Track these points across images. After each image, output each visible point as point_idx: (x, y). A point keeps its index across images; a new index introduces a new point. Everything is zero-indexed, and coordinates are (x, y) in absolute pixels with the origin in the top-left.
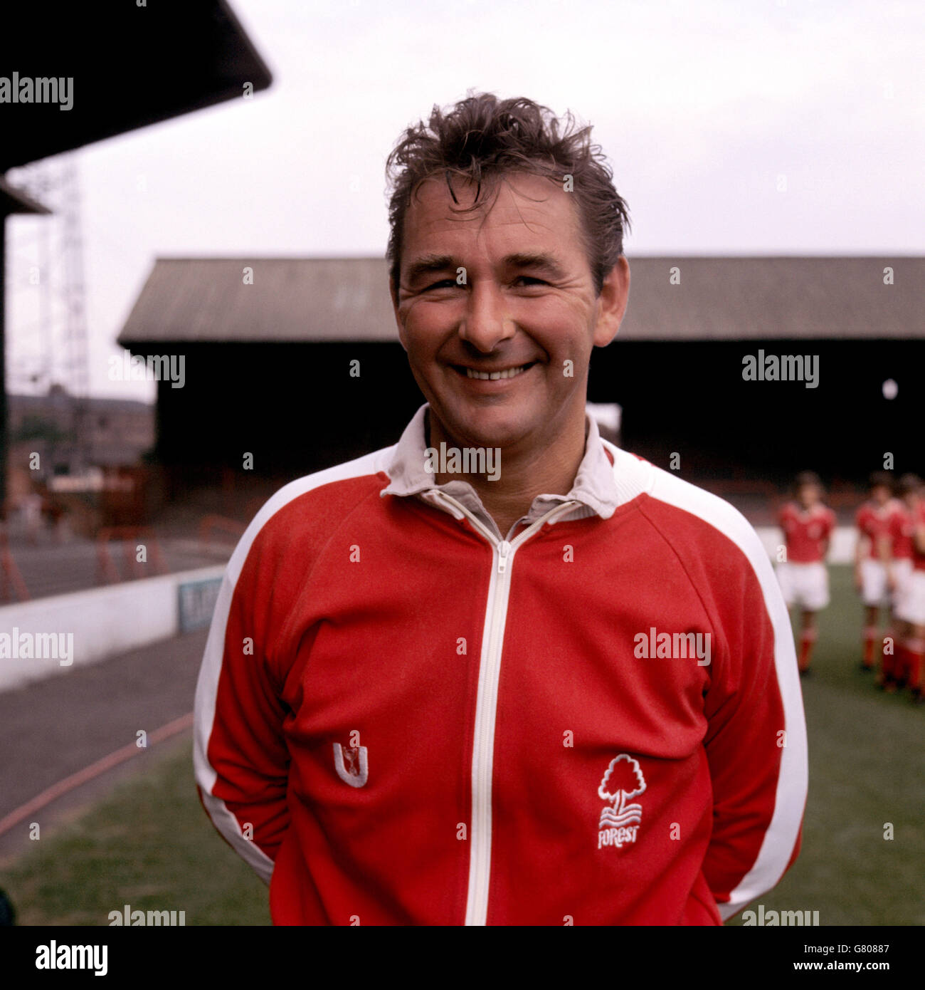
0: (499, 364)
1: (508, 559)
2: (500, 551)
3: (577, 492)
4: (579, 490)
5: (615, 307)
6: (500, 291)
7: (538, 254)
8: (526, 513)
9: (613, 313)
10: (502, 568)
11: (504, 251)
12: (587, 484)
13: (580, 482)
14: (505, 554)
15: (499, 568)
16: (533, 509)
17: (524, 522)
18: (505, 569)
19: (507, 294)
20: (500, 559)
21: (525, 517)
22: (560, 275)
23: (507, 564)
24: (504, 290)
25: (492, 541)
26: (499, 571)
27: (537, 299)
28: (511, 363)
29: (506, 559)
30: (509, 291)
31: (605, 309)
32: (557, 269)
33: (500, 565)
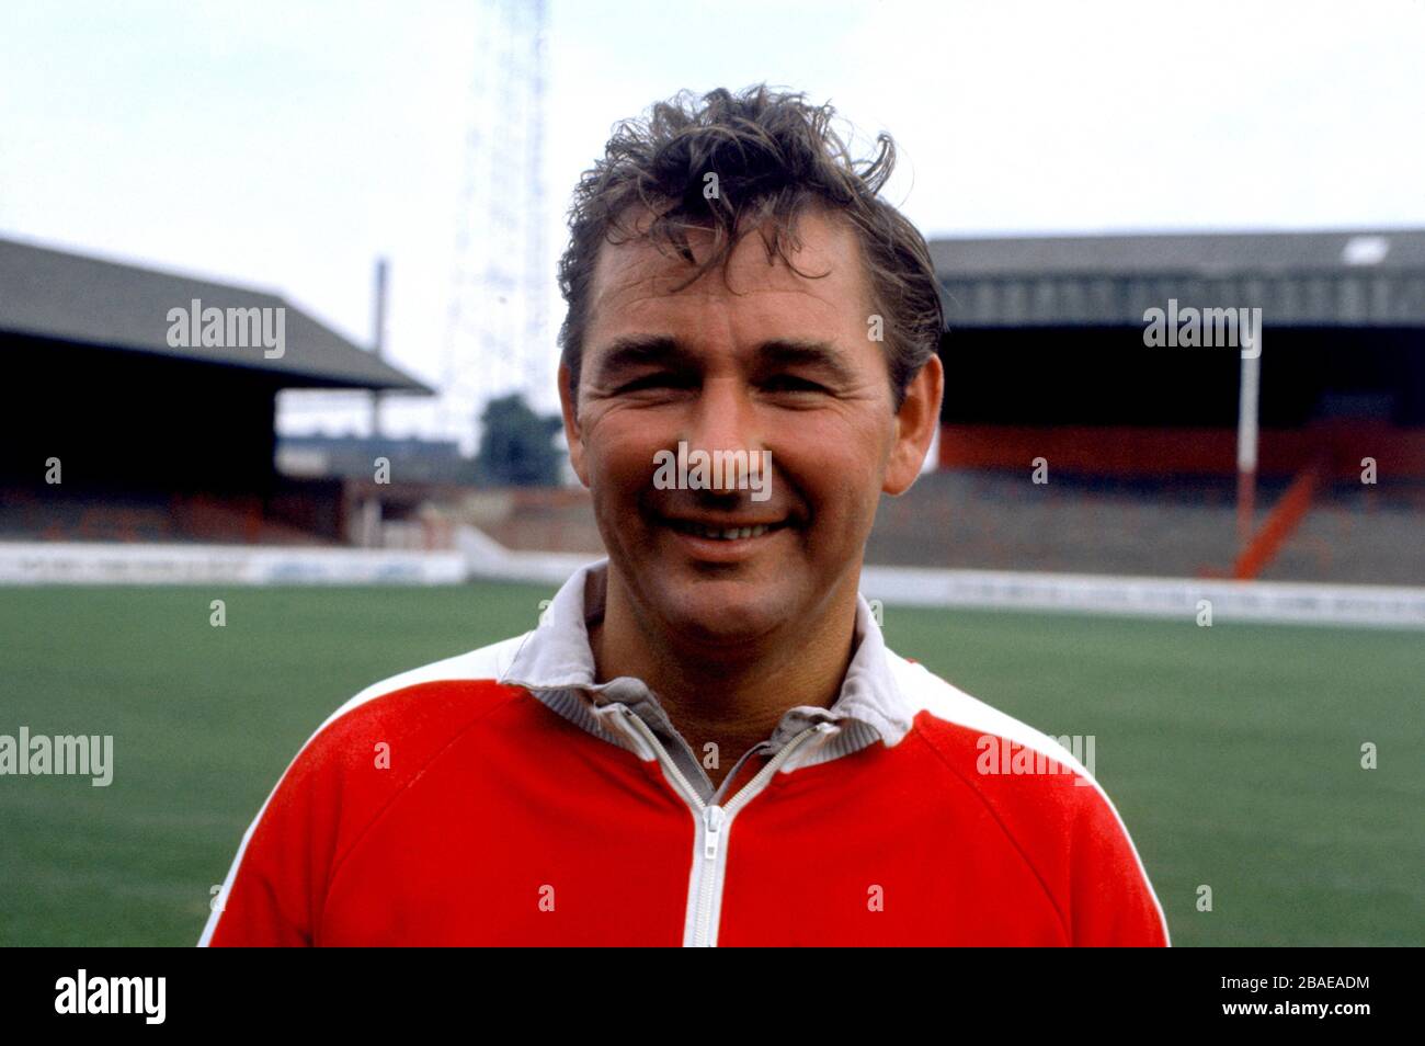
0: (736, 516)
1: (721, 835)
2: (706, 821)
3: (851, 705)
4: (852, 701)
5: (919, 432)
6: (747, 396)
7: (813, 344)
8: (768, 737)
9: (914, 442)
10: (711, 850)
11: (756, 334)
12: (866, 692)
13: (852, 690)
14: (714, 827)
15: (706, 850)
16: (780, 731)
17: (762, 752)
18: (715, 851)
19: (758, 400)
20: (708, 834)
21: (765, 743)
22: (843, 376)
23: (719, 843)
24: (753, 394)
25: (694, 804)
26: (707, 856)
27: (804, 414)
28: (756, 518)
29: (717, 834)
30: (761, 396)
31: (904, 435)
32: (840, 367)
33: (708, 845)
